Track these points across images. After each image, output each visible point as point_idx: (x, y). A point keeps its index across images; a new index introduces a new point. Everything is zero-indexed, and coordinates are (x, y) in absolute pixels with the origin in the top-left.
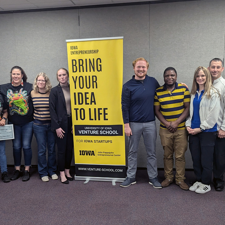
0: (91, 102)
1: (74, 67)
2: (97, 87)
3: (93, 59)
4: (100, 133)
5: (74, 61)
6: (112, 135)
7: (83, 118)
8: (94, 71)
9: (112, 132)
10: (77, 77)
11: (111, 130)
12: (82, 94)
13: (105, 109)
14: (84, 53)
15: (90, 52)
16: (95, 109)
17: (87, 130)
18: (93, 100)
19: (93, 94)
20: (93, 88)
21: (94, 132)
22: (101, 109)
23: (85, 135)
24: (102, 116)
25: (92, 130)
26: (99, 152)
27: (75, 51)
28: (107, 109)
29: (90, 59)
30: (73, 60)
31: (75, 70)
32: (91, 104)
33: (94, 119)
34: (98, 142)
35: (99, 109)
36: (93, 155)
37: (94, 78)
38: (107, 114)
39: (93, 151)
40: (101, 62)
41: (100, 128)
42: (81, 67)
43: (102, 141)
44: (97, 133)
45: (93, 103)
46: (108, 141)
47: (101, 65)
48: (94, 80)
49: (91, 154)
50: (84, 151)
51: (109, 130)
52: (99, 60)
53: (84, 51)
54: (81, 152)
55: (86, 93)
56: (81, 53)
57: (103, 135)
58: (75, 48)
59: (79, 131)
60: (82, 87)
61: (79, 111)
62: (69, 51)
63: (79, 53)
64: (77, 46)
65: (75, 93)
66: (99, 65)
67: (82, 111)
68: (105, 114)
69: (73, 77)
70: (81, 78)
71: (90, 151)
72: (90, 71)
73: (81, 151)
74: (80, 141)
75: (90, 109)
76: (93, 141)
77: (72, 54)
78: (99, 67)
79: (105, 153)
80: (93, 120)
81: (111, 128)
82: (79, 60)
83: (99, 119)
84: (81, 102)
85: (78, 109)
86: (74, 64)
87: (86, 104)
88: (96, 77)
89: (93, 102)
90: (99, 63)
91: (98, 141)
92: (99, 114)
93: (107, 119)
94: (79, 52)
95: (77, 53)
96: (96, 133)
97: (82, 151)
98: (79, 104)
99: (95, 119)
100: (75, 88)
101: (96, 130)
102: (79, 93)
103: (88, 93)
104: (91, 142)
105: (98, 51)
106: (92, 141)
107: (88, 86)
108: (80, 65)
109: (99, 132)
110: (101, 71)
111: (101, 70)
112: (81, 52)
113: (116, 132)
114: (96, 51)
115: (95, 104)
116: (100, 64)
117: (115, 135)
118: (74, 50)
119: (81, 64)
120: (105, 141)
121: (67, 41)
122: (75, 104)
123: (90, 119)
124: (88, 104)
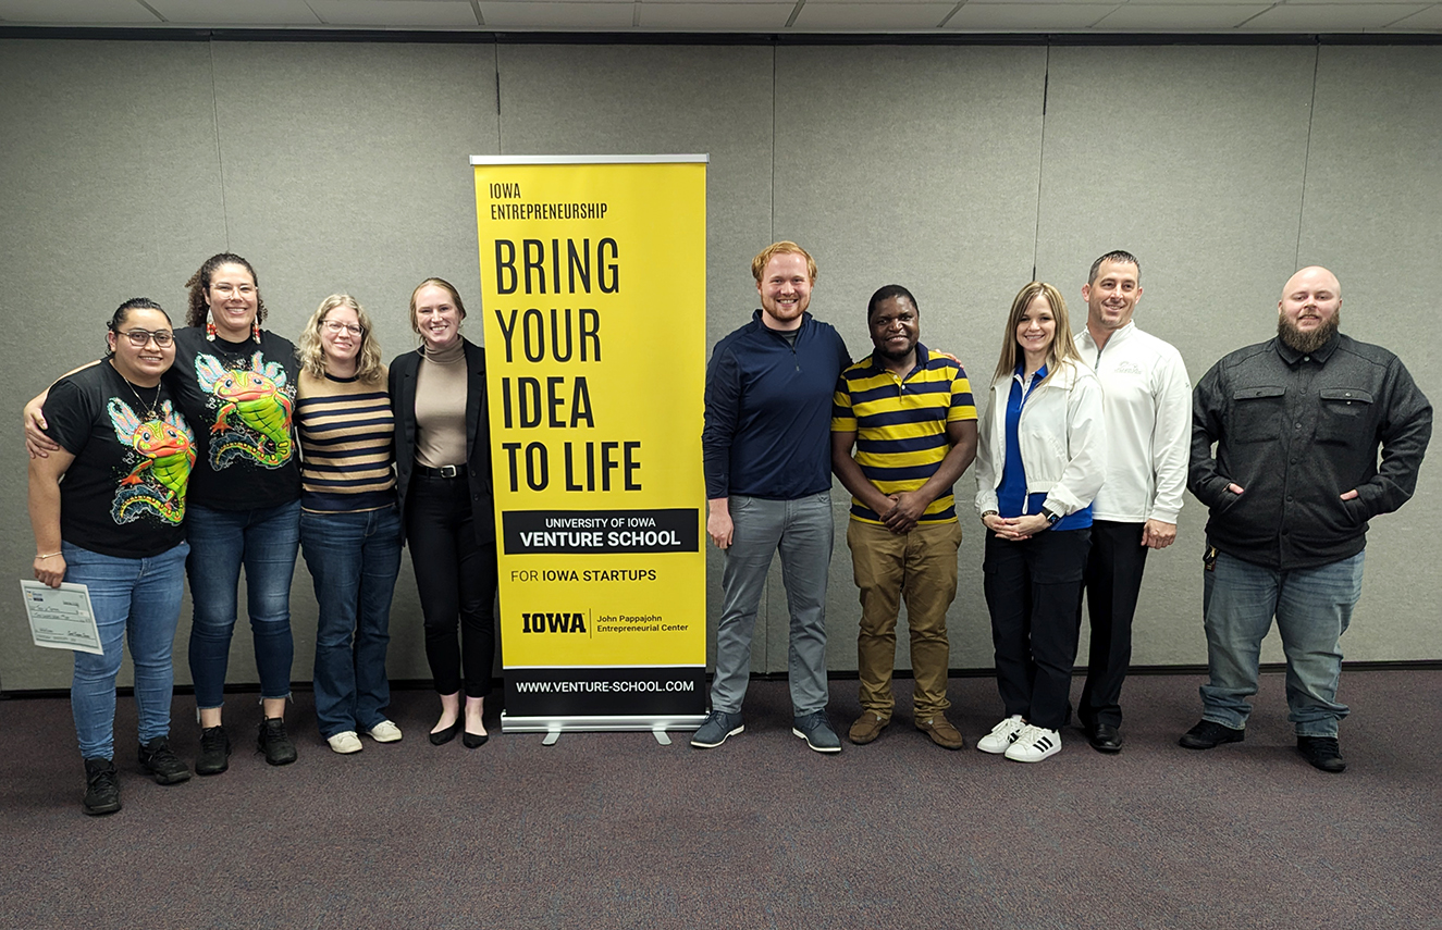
0: (576, 416)
1: (506, 272)
2: (598, 358)
3: (586, 241)
4: (610, 543)
5: (505, 248)
6: (658, 548)
7: (538, 481)
8: (588, 290)
9: (657, 538)
10: (514, 313)
11: (651, 528)
12: (535, 383)
13: (629, 446)
14: (547, 214)
15: (573, 211)
16: (590, 446)
17: (557, 529)
18: (582, 409)
19: (581, 383)
20: (584, 358)
21: (586, 537)
22: (615, 445)
23: (549, 549)
24: (617, 475)
25: (574, 531)
26: (601, 619)
27: (508, 206)
28: (637, 445)
29: (570, 241)
30: (499, 243)
31: (507, 285)
32: (574, 424)
33: (585, 487)
34: (599, 578)
35: (606, 446)
36: (578, 629)
37: (589, 318)
38: (637, 465)
39: (578, 616)
40: (615, 255)
41: (609, 523)
42: (534, 272)
43: (614, 575)
44: (598, 542)
45: (582, 422)
46: (640, 574)
47: (614, 268)
48: (589, 328)
49: (570, 627)
50: (542, 616)
51: (646, 530)
52: (608, 247)
53: (547, 208)
54: (531, 619)
55: (552, 381)
56: (532, 215)
57: (620, 549)
58: (510, 190)
59: (522, 534)
60: (535, 353)
61: (521, 454)
62: (484, 202)
63: (525, 215)
64: (517, 185)
65: (506, 382)
66: (610, 267)
67: (536, 452)
68: (630, 466)
69: (498, 313)
70: (533, 318)
71: (567, 616)
72: (572, 290)
73: (529, 615)
74: (524, 576)
75: (568, 446)
76: (581, 576)
77: (496, 215)
78: (609, 274)
79: (628, 619)
80: (579, 488)
81: (652, 522)
82: (527, 243)
83: (606, 487)
84: (531, 419)
85: (518, 446)
86: (506, 259)
87: (554, 423)
88: (594, 313)
89: (582, 416)
90: (608, 260)
91: (600, 576)
92: (608, 465)
93: (638, 487)
94: (525, 208)
95: (517, 212)
96: (592, 541)
97: (535, 616)
98: (524, 424)
99: (591, 487)
100: (509, 359)
101: (591, 531)
102: (522, 382)
103: (561, 380)
104: (572, 578)
105: (604, 208)
106: (574, 576)
107: (562, 353)
108: (528, 266)
109: (605, 539)
110: (617, 291)
111: (615, 287)
112: (537, 210)
113: (671, 538)
114: (596, 211)
115: (591, 424)
116: (614, 262)
117: (670, 548)
118: (503, 201)
119: (534, 259)
120: (627, 574)
121: (476, 159)
122: (508, 424)
123: (570, 486)
124: (563, 424)
